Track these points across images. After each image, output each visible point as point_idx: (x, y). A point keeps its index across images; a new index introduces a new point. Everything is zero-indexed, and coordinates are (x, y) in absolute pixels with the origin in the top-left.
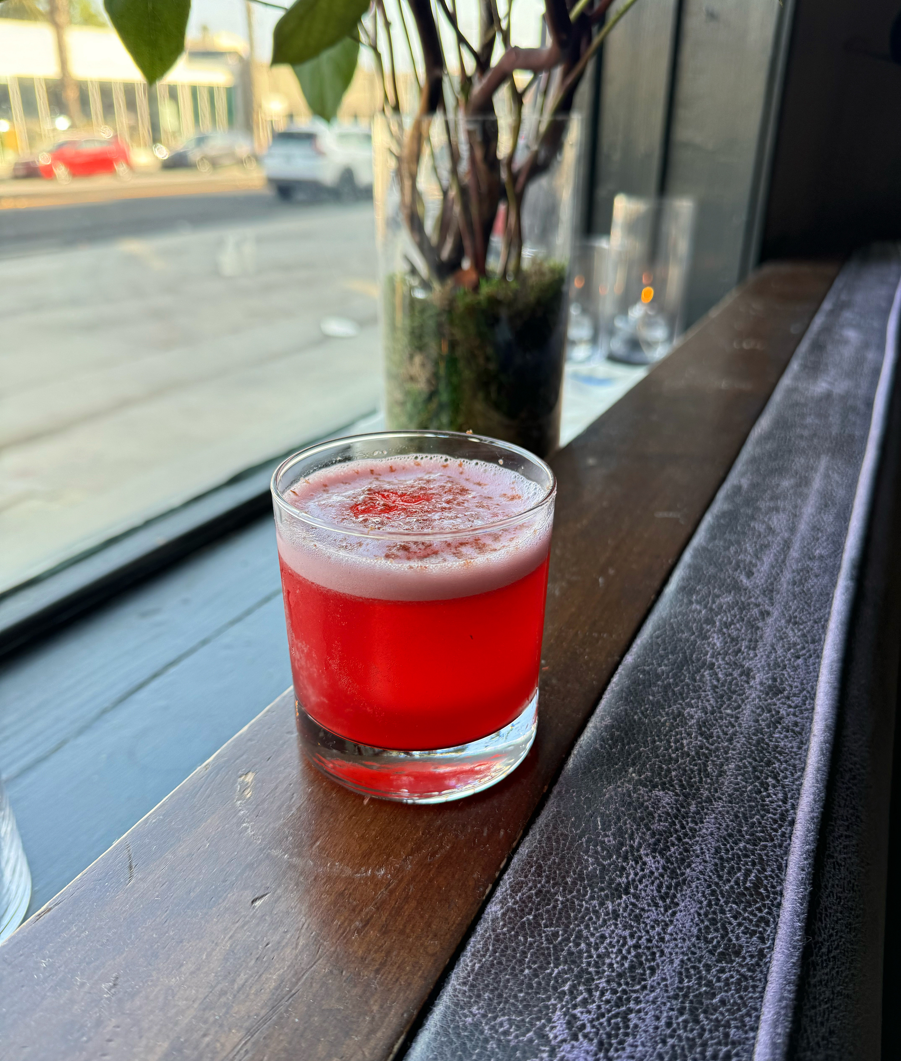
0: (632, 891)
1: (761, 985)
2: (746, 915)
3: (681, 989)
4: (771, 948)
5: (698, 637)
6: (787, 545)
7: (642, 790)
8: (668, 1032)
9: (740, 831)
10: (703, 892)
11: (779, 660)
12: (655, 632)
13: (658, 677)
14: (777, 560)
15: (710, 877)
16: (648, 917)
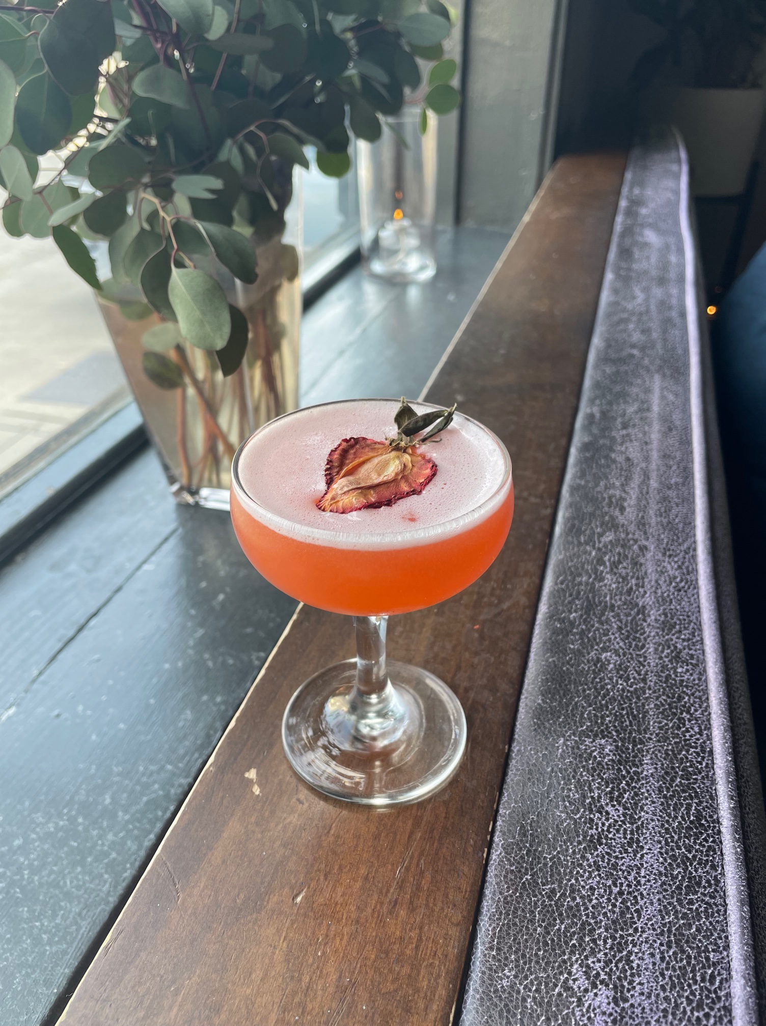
0: (604, 841)
1: (723, 909)
2: (698, 847)
3: (664, 925)
4: (723, 874)
5: (595, 579)
6: (646, 476)
7: (588, 741)
8: (664, 965)
9: (673, 768)
10: (660, 832)
11: (665, 595)
12: (558, 578)
13: (572, 624)
14: (641, 493)
15: (660, 816)
16: (623, 864)
